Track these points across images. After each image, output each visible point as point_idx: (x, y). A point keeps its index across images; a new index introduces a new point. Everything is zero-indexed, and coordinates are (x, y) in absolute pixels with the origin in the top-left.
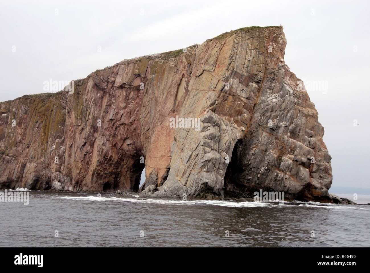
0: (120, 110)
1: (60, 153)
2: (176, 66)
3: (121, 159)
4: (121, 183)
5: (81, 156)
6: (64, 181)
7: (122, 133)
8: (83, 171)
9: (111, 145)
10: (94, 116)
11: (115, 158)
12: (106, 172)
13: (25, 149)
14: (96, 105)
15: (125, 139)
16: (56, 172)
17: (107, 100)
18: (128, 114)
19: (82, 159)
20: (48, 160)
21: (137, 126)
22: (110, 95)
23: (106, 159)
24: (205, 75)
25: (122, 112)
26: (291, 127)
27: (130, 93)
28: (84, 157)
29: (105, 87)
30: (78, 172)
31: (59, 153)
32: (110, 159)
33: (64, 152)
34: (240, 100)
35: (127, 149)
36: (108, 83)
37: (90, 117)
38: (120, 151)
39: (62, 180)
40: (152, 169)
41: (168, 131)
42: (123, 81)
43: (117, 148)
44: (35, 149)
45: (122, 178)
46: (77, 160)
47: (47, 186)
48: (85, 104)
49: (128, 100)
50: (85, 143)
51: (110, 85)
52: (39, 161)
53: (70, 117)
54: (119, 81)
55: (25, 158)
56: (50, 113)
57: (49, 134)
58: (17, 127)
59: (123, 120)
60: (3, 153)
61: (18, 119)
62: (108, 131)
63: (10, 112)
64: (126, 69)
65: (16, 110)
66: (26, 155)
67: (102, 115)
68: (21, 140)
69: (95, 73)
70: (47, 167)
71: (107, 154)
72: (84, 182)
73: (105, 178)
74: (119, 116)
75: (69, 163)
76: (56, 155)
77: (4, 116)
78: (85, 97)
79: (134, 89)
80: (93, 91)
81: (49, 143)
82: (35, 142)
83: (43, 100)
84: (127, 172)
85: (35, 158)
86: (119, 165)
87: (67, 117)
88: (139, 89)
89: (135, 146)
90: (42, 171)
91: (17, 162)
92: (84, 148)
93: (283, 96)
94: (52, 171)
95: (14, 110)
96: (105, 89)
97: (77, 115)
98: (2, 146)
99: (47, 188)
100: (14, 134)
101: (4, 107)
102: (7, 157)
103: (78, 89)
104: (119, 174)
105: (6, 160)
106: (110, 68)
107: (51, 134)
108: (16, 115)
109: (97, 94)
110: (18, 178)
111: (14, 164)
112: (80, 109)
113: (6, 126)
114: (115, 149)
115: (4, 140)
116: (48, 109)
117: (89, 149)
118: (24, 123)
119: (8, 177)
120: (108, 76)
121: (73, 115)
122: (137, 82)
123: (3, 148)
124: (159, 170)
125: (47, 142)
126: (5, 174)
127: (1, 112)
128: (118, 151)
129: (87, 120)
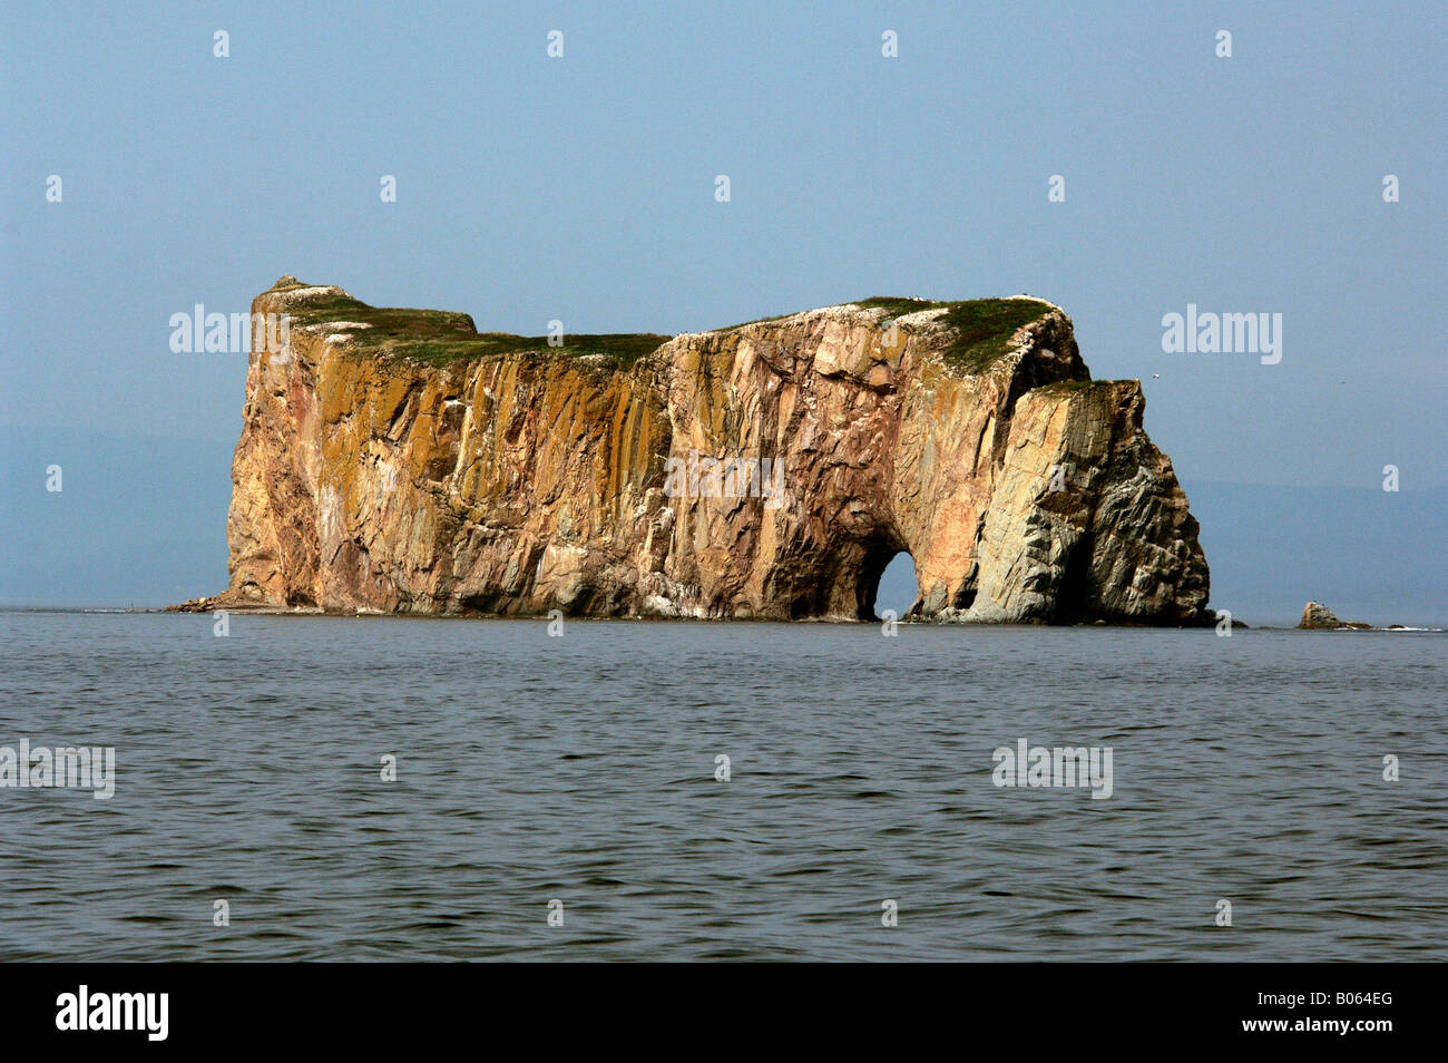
0: (832, 430)
1: (663, 523)
2: (977, 393)
3: (834, 544)
4: (833, 599)
5: (728, 535)
6: (678, 595)
7: (838, 485)
8: (734, 571)
9: (809, 512)
10: (763, 441)
11: (822, 541)
12: (797, 575)
13: (534, 506)
14: (765, 412)
15: (846, 501)
16: (654, 571)
17: (796, 402)
18: (854, 444)
19: (732, 544)
20: (627, 543)
21: (878, 475)
22: (801, 390)
23: (796, 546)
24: (1028, 449)
25: (837, 434)
26: (1148, 527)
27: (856, 395)
28: (738, 540)
29: (790, 371)
30: (721, 573)
31: (659, 524)
32: (808, 546)
33: (674, 522)
34: (1077, 491)
35: (852, 522)
36: (796, 359)
37: (750, 440)
38: (834, 527)
39: (673, 592)
40: (935, 579)
41: (965, 511)
42: (840, 364)
43: (823, 520)
44: (579, 512)
45: (836, 590)
46: (715, 544)
47: (618, 606)
48: (732, 407)
49: (852, 409)
50: (742, 504)
51: (801, 367)
52: (594, 543)
53: (684, 430)
54: (826, 360)
55: (542, 534)
56: (622, 416)
57: (625, 473)
58: (505, 441)
59: (840, 453)
60: (463, 516)
61: (503, 421)
62: (801, 476)
63: (470, 397)
64: (848, 338)
65: (492, 391)
66: (542, 522)
67: (780, 436)
68: (519, 480)
69: (758, 329)
70: (623, 558)
71: (799, 533)
72: (739, 597)
73: (795, 589)
74: (830, 442)
75: (690, 552)
76: (651, 531)
77: (452, 408)
78: (731, 388)
79: (869, 388)
80: (754, 377)
81: (626, 498)
82: (576, 490)
83: (597, 381)
84: (848, 574)
85: (579, 534)
86: (829, 559)
87: (675, 430)
88: (882, 391)
89: (872, 517)
90: (603, 569)
91: (516, 543)
92: (740, 521)
93: (1137, 484)
94: (641, 568)
95: (487, 391)
96: (789, 374)
97: (709, 431)
98: (454, 492)
99: (619, 610)
100: (497, 463)
101: (448, 379)
102: (480, 527)
103: (708, 363)
104: (828, 579)
105: (477, 536)
106: (802, 324)
107: (630, 474)
108: (494, 406)
109: (766, 382)
110: (521, 586)
111: (504, 548)
112: (717, 417)
113: (456, 433)
114: (819, 522)
115: (456, 476)
116: (612, 403)
117: (750, 519)
118: (528, 433)
119: (488, 583)
120: (797, 344)
121: (697, 428)
122: (878, 377)
123: (459, 501)
124: (949, 580)
125: (618, 494)
126: (477, 574)
127: (441, 395)
128: (826, 526)
129: (741, 447)
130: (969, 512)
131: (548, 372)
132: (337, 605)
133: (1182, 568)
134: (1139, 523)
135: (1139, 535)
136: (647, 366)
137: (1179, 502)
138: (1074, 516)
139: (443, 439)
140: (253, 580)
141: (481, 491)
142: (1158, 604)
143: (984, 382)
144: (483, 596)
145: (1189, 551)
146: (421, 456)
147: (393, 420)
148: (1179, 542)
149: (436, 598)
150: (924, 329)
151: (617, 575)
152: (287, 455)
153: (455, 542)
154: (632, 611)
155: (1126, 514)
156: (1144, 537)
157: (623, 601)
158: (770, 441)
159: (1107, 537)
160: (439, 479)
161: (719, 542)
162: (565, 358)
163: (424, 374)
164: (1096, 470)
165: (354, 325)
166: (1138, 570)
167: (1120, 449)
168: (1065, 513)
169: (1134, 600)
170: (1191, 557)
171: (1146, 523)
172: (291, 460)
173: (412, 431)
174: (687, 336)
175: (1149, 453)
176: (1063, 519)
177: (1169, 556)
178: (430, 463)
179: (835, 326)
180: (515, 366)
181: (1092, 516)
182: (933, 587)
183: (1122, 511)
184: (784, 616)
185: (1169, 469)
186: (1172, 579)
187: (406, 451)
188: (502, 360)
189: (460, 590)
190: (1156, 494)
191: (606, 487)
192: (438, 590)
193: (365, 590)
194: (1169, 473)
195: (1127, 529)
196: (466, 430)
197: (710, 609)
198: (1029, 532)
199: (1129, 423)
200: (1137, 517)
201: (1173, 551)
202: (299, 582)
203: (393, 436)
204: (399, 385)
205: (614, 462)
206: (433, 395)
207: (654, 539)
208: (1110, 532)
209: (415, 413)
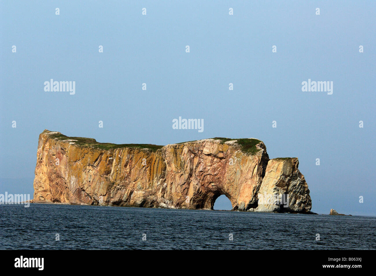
0: (207, 167)
1: (164, 186)
2: (253, 159)
3: (207, 192)
4: (205, 205)
5: (181, 189)
6: (167, 203)
7: (208, 179)
8: (182, 198)
9: (201, 185)
10: (190, 169)
11: (204, 192)
12: (198, 199)
13: (131, 182)
14: (191, 162)
15: (211, 183)
16: (162, 197)
17: (198, 160)
18: (213, 170)
19: (182, 191)
20: (155, 191)
21: (220, 177)
22: (200, 157)
23: (198, 193)
24: (272, 172)
25: (209, 168)
27: (214, 159)
28: (184, 191)
29: (197, 153)
30: (179, 198)
32: (201, 192)
33: (167, 186)
34: (285, 182)
35: (212, 187)
36: (198, 151)
37: (187, 168)
38: (207, 188)
39: (166, 202)
40: (242, 201)
42: (210, 152)
44: (143, 183)
45: (206, 202)
46: (177, 191)
47: (151, 205)
48: (182, 161)
49: (213, 162)
50: (185, 183)
51: (200, 152)
52: (147, 190)
53: (170, 166)
54: (206, 151)
55: (133, 188)
56: (154, 162)
57: (155, 175)
58: (124, 167)
59: (209, 172)
60: (113, 184)
61: (123, 163)
62: (199, 177)
63: (115, 157)
64: (212, 146)
65: (120, 156)
66: (133, 185)
67: (194, 168)
68: (127, 176)
69: (189, 144)
70: (154, 194)
71: (199, 190)
72: (183, 204)
73: (197, 202)
74: (207, 170)
75: (171, 193)
76: (161, 188)
77: (111, 159)
78: (182, 157)
79: (218, 157)
80: (188, 154)
81: (155, 181)
82: (142, 179)
83: (148, 154)
84: (209, 199)
85: (143, 188)
86: (205, 196)
87: (167, 166)
88: (221, 158)
89: (217, 186)
90: (148, 196)
91: (126, 190)
92: (184, 186)
93: (297, 181)
94: (159, 197)
95: (119, 156)
96: (197, 154)
97: (176, 166)
98: (111, 178)
99: (152, 206)
100: (122, 172)
101: (110, 153)
102: (118, 186)
103: (176, 151)
104: (204, 200)
105: (117, 188)
106: (200, 143)
107: (156, 175)
108: (121, 159)
109: (191, 156)
110: (127, 200)
111: (123, 191)
112: (178, 163)
113: (111, 165)
114: (203, 187)
115: (111, 175)
116: (151, 159)
117: (187, 186)
118: (130, 165)
119: (119, 199)
120: (199, 147)
121: (173, 166)
122: (221, 155)
123: (112, 180)
124: (245, 202)
125: (153, 180)
126: (116, 197)
127: (108, 156)
128: (205, 188)
129: (185, 170)
130: (251, 186)
131: (135, 152)
132: (75, 202)
133: (307, 200)
134: (298, 190)
135: (298, 193)
136: (160, 151)
137: (306, 186)
138: (284, 188)
139: (108, 166)
140: (42, 196)
141: (118, 178)
142: (301, 209)
143: (255, 157)
144: (118, 202)
145: (308, 197)
146: (103, 170)
147: (95, 162)
148: (306, 195)
149: (106, 202)
150: (233, 145)
151: (152, 198)
152: (56, 169)
153: (111, 189)
154: (155, 206)
155: (295, 188)
156: (299, 193)
157: (153, 204)
158: (192, 169)
159: (291, 193)
160: (107, 175)
161: (179, 191)
162: (139, 149)
163: (103, 152)
164: (289, 178)
165: (74, 140)
166: (297, 200)
167: (294, 173)
168: (282, 187)
169: (296, 208)
170: (308, 198)
171: (300, 190)
172: (57, 170)
173: (100, 164)
174: (170, 145)
175: (300, 174)
176: (281, 189)
177: (304, 198)
178: (105, 172)
179: (209, 143)
180: (127, 151)
181: (288, 188)
182: (241, 203)
183: (294, 187)
184: (195, 208)
185: (304, 178)
186: (304, 203)
187: (98, 169)
188: (123, 149)
189: (112, 200)
190: (302, 184)
191: (150, 178)
192: (107, 200)
193: (83, 199)
194: (304, 179)
195: (295, 192)
196: (114, 164)
197: (176, 206)
198: (274, 191)
199: (296, 167)
200: (298, 189)
201: (305, 197)
202: (57, 197)
203: (95, 165)
204: (97, 154)
205: (152, 172)
206: (106, 156)
207: (162, 190)
208: (291, 192)
209: (101, 160)
